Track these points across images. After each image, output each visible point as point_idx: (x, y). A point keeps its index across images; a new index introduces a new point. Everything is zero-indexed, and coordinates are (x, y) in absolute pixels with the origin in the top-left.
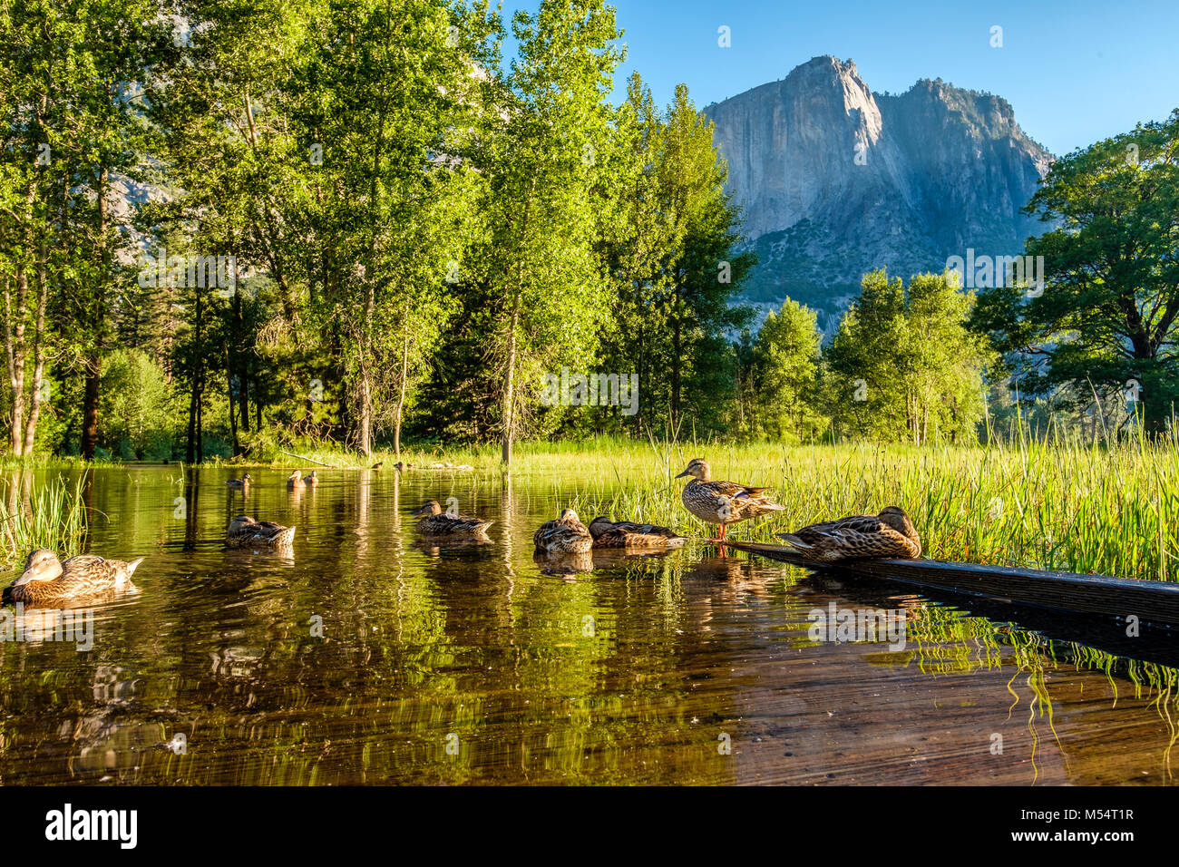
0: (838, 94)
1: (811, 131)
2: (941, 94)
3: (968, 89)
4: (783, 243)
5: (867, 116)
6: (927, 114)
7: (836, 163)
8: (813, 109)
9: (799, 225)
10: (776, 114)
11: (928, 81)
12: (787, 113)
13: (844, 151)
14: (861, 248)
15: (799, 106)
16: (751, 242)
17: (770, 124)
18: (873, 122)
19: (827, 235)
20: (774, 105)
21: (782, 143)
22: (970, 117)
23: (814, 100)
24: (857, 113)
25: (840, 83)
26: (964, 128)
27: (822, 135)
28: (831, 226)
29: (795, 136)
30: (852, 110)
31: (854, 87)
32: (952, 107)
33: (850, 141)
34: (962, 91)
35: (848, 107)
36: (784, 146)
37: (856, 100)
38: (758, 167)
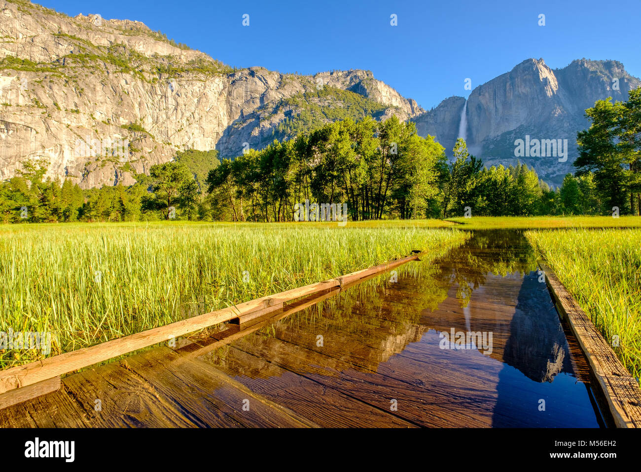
0: (536, 73)
1: (523, 89)
2: (586, 65)
3: (598, 60)
4: (513, 135)
5: (550, 80)
6: (579, 74)
7: (536, 101)
8: (525, 81)
9: (519, 127)
10: (508, 84)
11: (578, 60)
12: (513, 85)
13: (539, 96)
14: (549, 134)
15: (518, 81)
16: (498, 136)
17: (505, 90)
18: (553, 82)
19: (533, 130)
20: (506, 82)
21: (511, 96)
22: (601, 72)
23: (525, 77)
24: (546, 79)
25: (537, 69)
26: (599, 77)
27: (529, 90)
28: (535, 126)
29: (516, 93)
30: (543, 79)
31: (543, 69)
32: (592, 69)
33: (542, 91)
34: (595, 61)
35: (541, 78)
36: (512, 97)
37: (545, 74)
38: (500, 107)
